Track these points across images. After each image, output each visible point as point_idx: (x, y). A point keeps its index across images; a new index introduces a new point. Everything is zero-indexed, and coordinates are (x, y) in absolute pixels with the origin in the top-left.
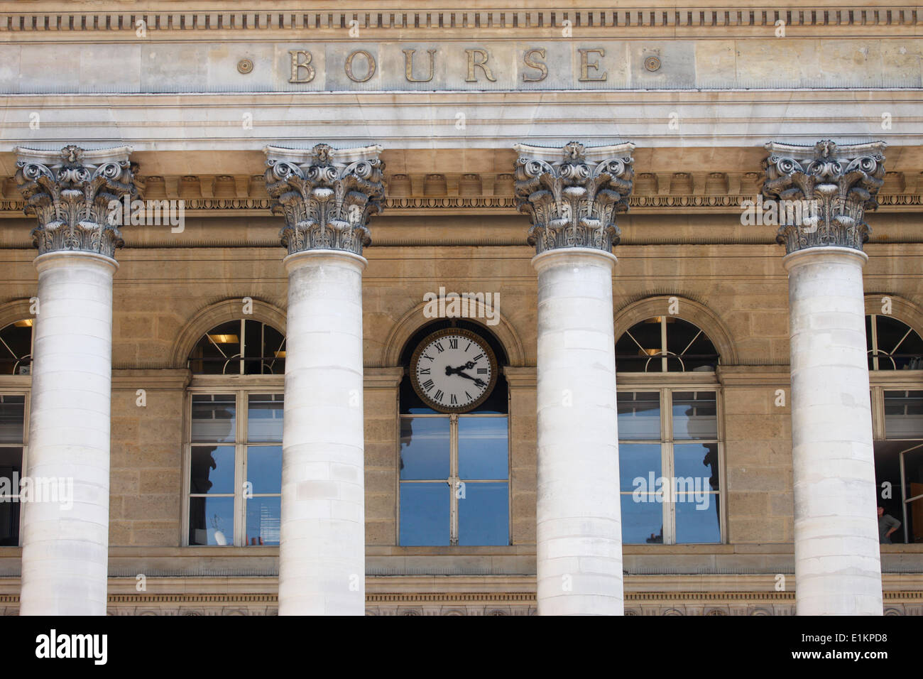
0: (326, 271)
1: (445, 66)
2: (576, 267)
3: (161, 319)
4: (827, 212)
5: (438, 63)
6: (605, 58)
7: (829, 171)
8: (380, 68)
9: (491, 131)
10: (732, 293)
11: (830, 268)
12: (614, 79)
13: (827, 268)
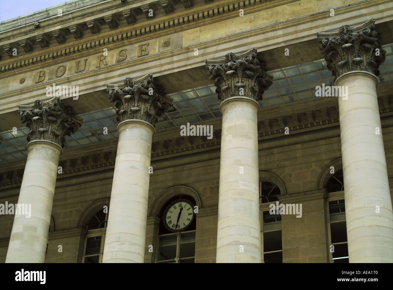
0: (36, 149)
1: (90, 64)
2: (128, 128)
3: (76, 210)
4: (233, 84)
5: (87, 64)
6: (149, 46)
7: (230, 65)
8: (67, 70)
9: (102, 83)
10: (285, 167)
11: (233, 107)
12: (152, 53)
13: (232, 107)
